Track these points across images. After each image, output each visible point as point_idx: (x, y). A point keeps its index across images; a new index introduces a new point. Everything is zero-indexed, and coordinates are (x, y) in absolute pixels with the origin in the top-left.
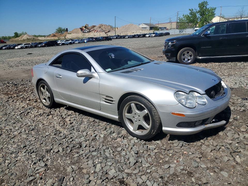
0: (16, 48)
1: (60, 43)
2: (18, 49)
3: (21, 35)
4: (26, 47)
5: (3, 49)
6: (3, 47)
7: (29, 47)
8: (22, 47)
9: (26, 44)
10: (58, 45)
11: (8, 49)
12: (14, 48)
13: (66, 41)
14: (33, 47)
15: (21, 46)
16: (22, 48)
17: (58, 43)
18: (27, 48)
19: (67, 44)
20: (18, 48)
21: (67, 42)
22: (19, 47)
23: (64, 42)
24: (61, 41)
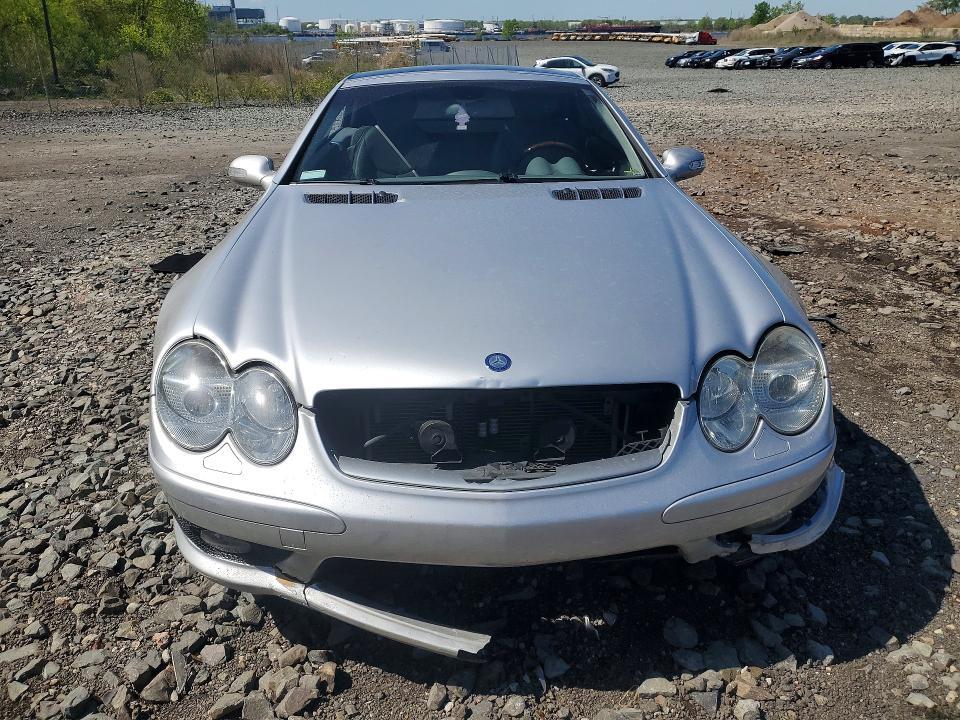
0: (720, 63)
1: (896, 56)
2: (726, 68)
3: (777, 13)
4: (754, 65)
5: (679, 66)
6: (683, 57)
7: (761, 62)
8: (740, 61)
9: (759, 52)
10: (882, 62)
11: (695, 68)
12: (711, 65)
13: (926, 48)
14: (775, 63)
15: (738, 58)
16: (738, 66)
17: (887, 53)
18: (756, 68)
19: (930, 64)
20: (726, 64)
21: (932, 55)
22: (730, 60)
23: (914, 52)
24: (902, 47)
